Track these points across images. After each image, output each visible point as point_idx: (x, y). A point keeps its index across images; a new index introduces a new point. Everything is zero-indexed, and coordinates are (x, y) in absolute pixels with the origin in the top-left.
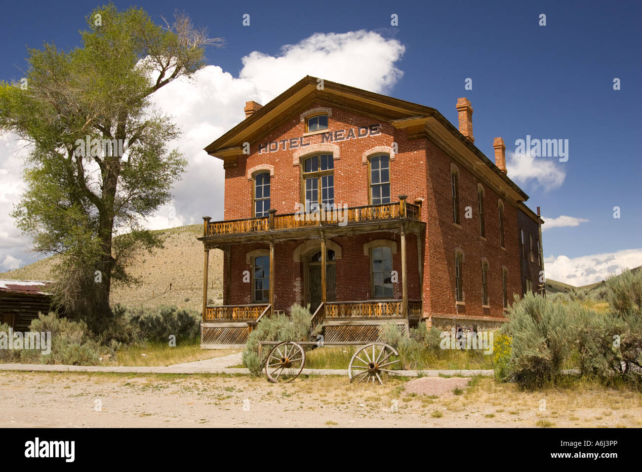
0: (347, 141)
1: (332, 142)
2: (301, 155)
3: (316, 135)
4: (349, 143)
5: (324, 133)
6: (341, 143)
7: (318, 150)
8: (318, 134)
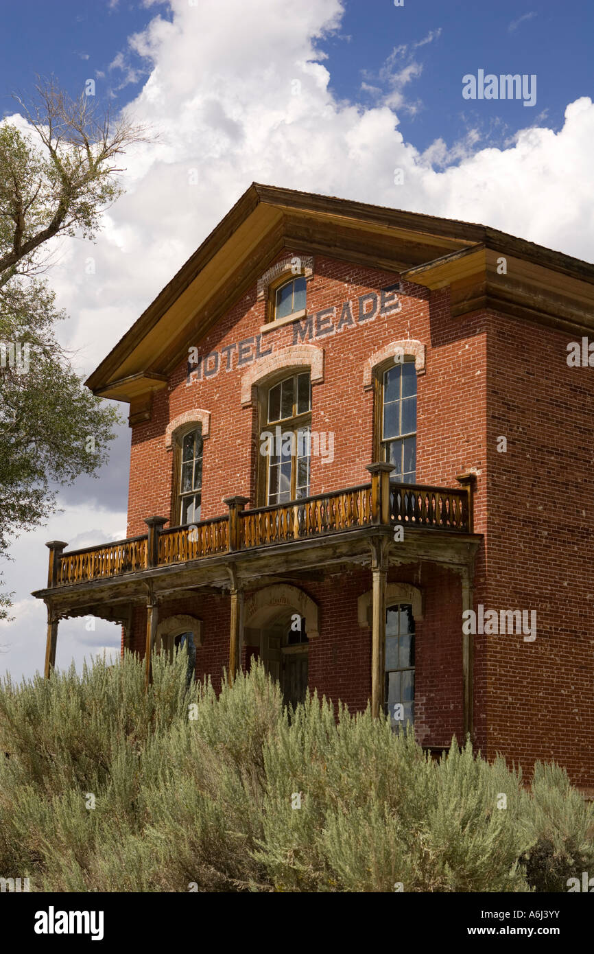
1: (310, 341)
2: (255, 380)
3: (283, 326)
4: (342, 340)
5: (296, 321)
6: (327, 341)
8: (287, 324)
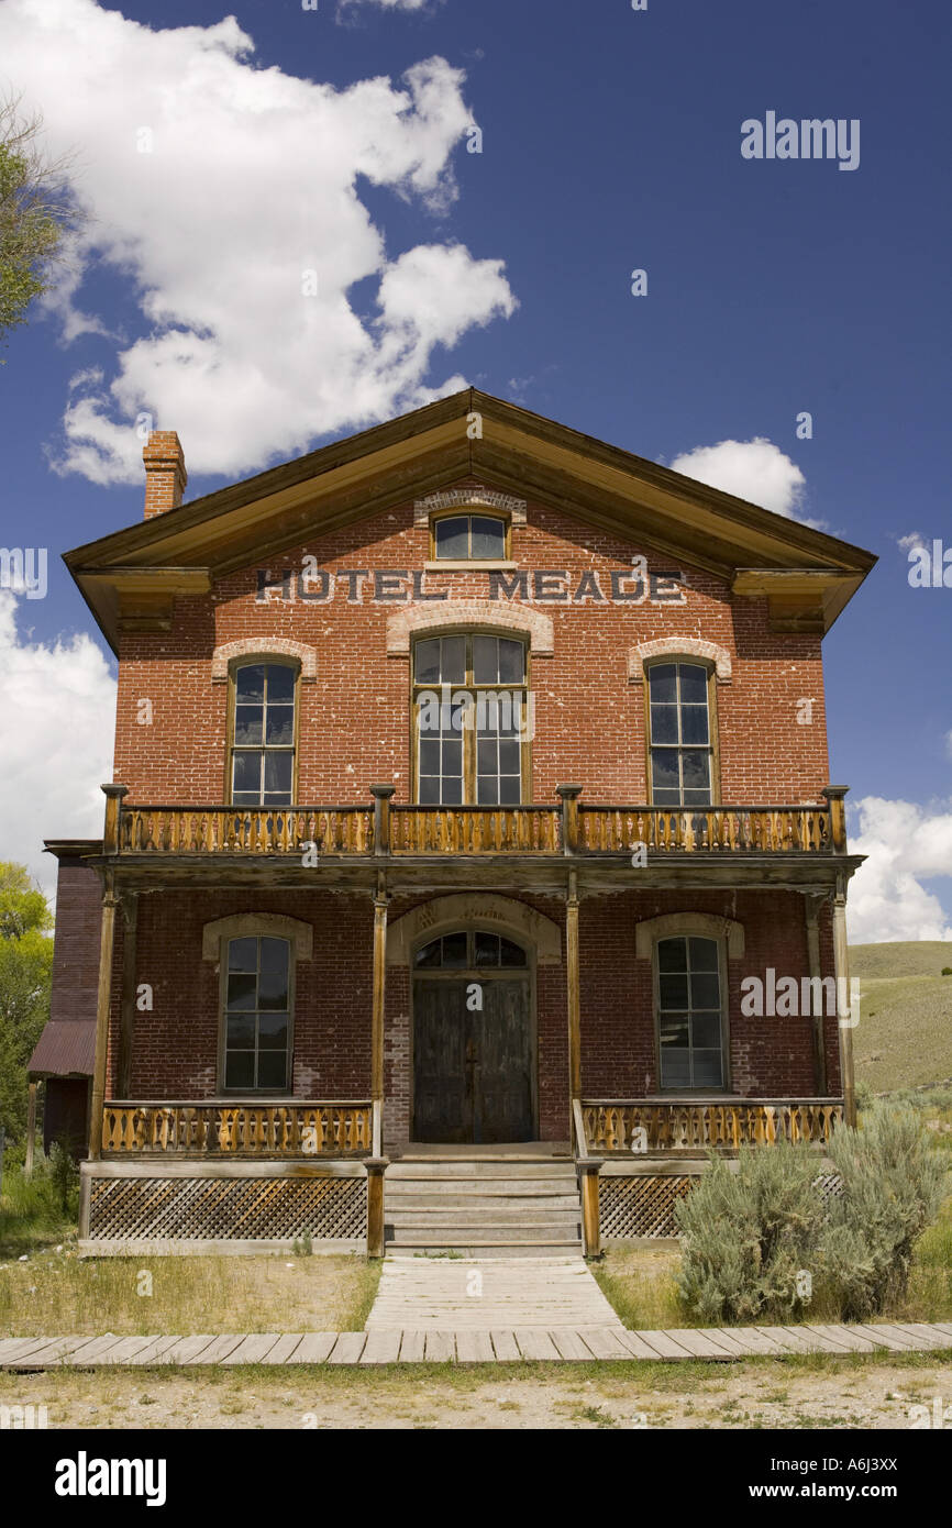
0: (573, 605)
2: (417, 626)
3: (471, 571)
4: (584, 614)
6: (555, 611)
7: (478, 618)
